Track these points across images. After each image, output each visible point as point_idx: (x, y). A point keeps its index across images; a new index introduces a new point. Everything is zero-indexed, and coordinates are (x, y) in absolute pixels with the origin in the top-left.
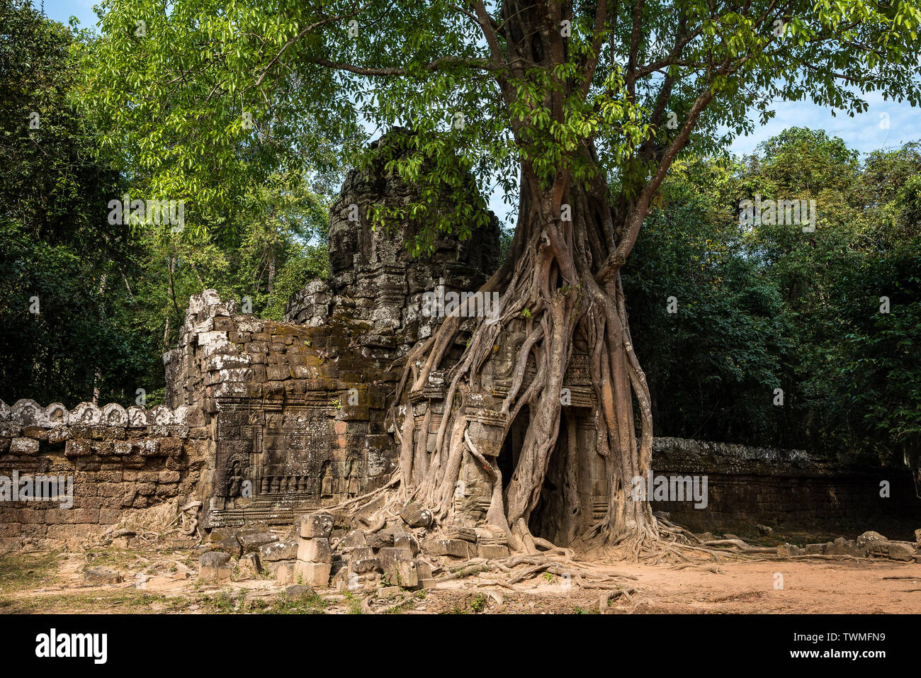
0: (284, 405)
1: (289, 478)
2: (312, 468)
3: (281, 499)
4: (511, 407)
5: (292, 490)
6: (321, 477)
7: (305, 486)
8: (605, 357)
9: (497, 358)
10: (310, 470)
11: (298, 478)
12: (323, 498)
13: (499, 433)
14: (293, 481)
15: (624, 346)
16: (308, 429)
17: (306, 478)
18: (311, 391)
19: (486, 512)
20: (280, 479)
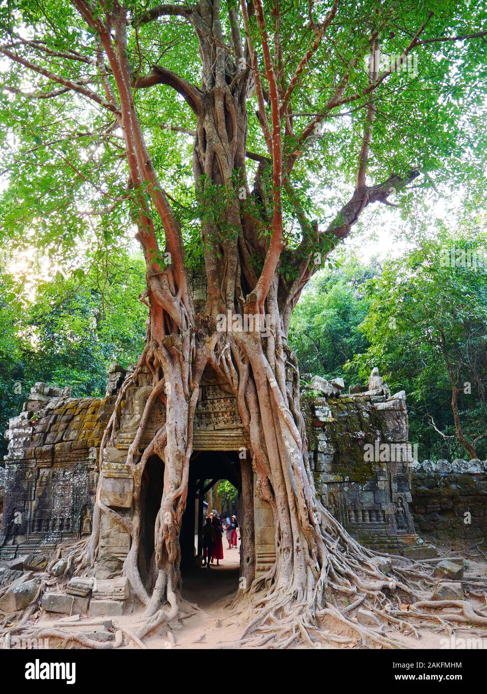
0: (53, 463)
1: (55, 520)
2: (73, 511)
3: (48, 537)
4: (137, 458)
5: (57, 530)
6: (82, 519)
7: (68, 526)
8: (251, 398)
9: (127, 412)
10: (72, 513)
11: (62, 520)
12: (84, 535)
13: (126, 485)
14: (58, 522)
15: (268, 383)
16: (71, 480)
17: (69, 519)
18: (76, 450)
19: (123, 562)
20: (48, 520)
